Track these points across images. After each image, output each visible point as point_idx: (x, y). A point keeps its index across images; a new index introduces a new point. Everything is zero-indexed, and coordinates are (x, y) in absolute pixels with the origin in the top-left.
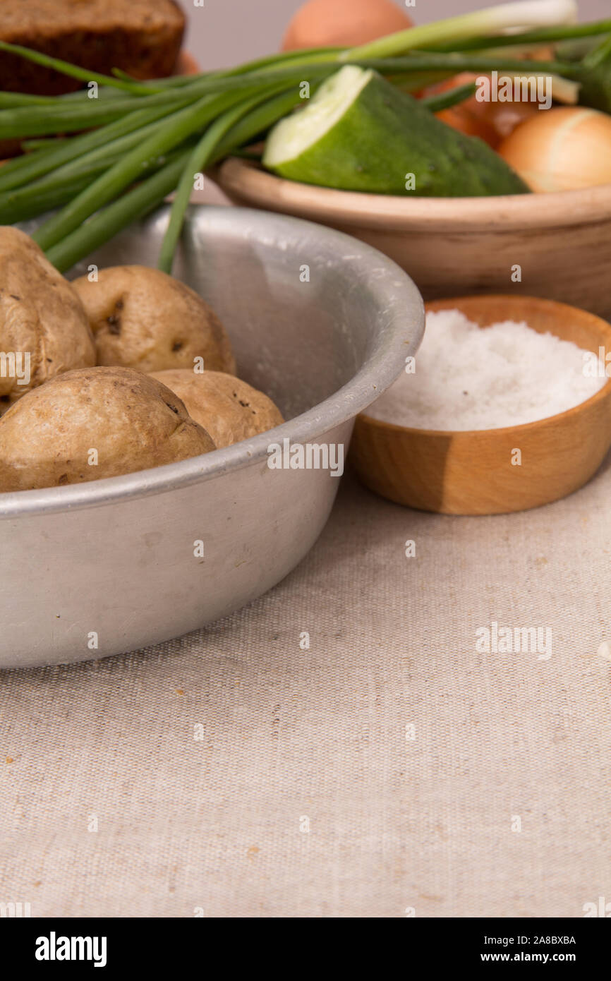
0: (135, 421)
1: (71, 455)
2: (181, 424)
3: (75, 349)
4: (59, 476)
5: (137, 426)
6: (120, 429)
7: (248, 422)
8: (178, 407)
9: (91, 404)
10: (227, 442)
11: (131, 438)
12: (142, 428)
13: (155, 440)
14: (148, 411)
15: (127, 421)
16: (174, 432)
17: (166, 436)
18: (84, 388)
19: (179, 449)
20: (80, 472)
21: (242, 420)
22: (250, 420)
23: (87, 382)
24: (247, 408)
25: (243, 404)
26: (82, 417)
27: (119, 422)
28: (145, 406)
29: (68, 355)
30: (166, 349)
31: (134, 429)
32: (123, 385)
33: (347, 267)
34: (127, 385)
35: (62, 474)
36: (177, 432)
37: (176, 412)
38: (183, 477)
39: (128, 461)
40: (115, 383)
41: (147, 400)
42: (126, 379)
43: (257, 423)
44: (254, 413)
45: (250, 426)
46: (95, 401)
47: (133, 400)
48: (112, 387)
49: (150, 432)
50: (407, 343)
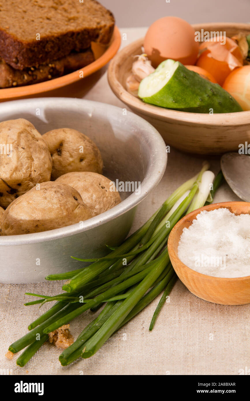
0: (62, 206)
1: (39, 219)
2: (78, 205)
3: (44, 166)
4: (35, 225)
5: (62, 208)
6: (56, 209)
7: (104, 195)
8: (78, 197)
9: (46, 200)
10: (96, 204)
11: (60, 212)
12: (64, 208)
13: (69, 213)
14: (66, 202)
15: (59, 206)
16: (75, 209)
17: (73, 211)
18: (44, 194)
19: (77, 215)
20: (42, 224)
21: (102, 195)
22: (105, 195)
23: (46, 191)
24: (104, 189)
25: (103, 188)
26: (44, 204)
27: (56, 206)
28: (66, 200)
29: (42, 169)
30: (77, 161)
31: (62, 209)
32: (58, 192)
33: (142, 133)
34: (59, 192)
35: (36, 225)
36: (76, 209)
37: (77, 200)
39: (59, 220)
40: (55, 191)
41: (66, 198)
42: (59, 190)
43: (107, 195)
44: (106, 191)
45: (105, 197)
46: (48, 199)
47: (61, 198)
48: (54, 193)
49: (67, 210)
50: (159, 172)
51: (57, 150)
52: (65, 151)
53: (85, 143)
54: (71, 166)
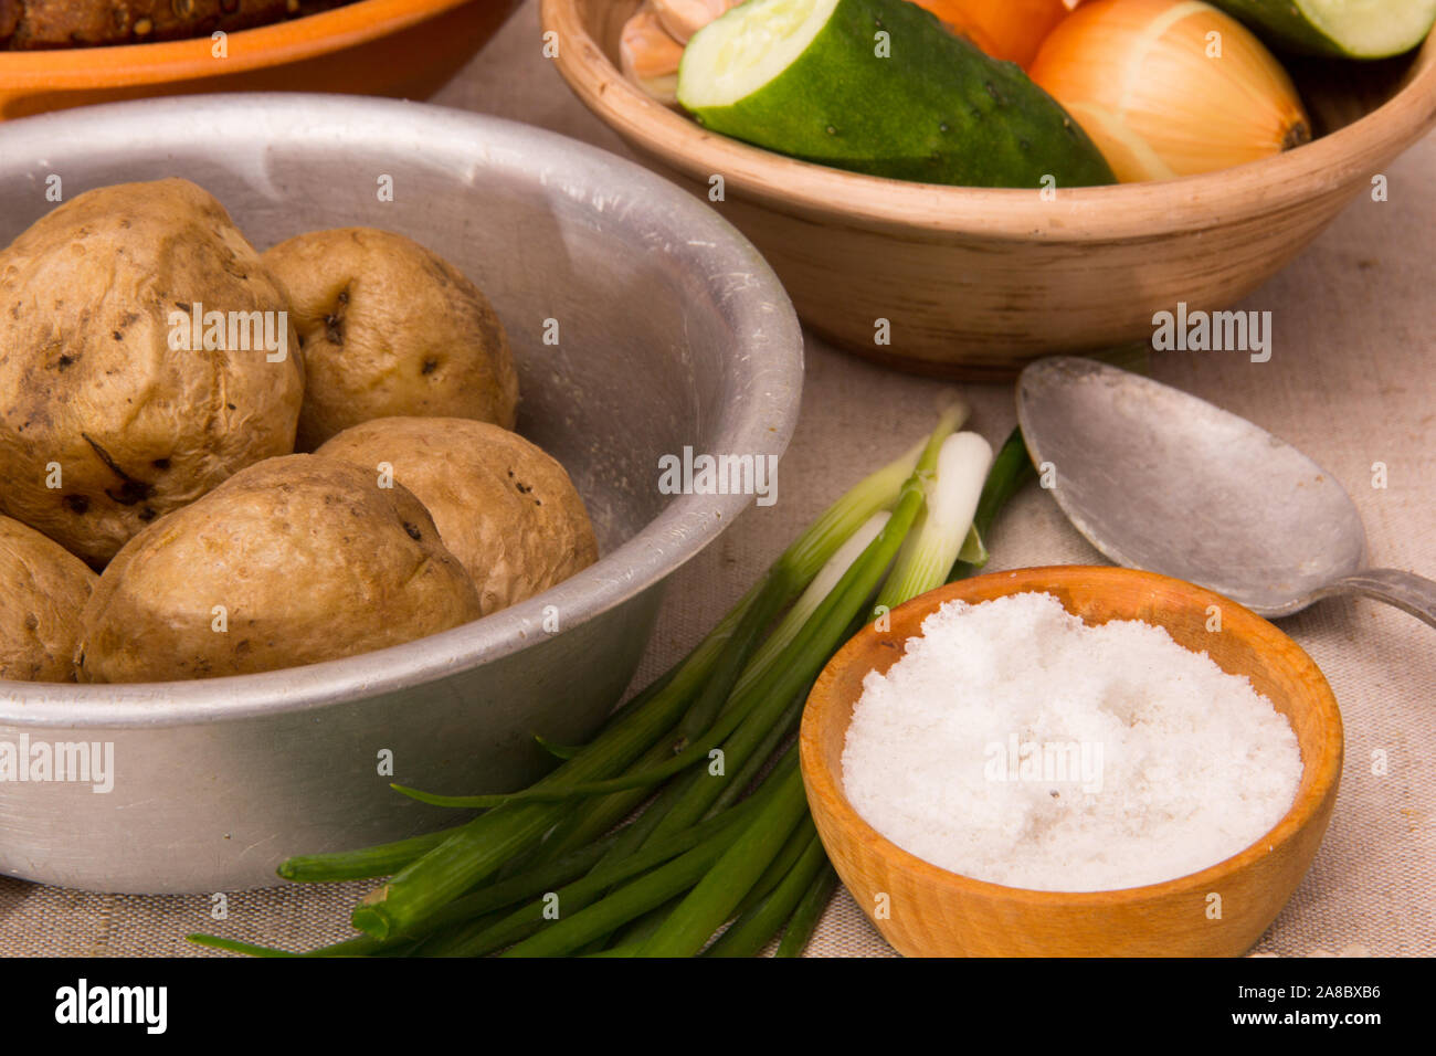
0: (355, 562)
1: (255, 613)
2: (424, 561)
4: (236, 643)
5: (357, 570)
6: (330, 576)
7: (528, 522)
8: (421, 527)
9: (288, 535)
10: (495, 558)
11: (348, 589)
12: (364, 573)
13: (383, 591)
14: (374, 545)
15: (343, 563)
16: (412, 576)
17: (401, 584)
18: (280, 507)
19: (419, 604)
20: (268, 638)
21: (519, 519)
22: (532, 519)
23: (285, 495)
24: (527, 495)
25: (522, 489)
26: (275, 555)
27: (329, 564)
28: (371, 537)
29: (261, 398)
30: (411, 370)
31: (353, 575)
32: (339, 500)
34: (345, 500)
35: (240, 640)
36: (417, 576)
37: (417, 537)
38: (421, 672)
39: (340, 624)
40: (328, 498)
41: (375, 527)
42: (343, 491)
43: (542, 522)
44: (538, 503)
45: (531, 529)
46: (295, 529)
47: (352, 527)
48: (322, 506)
49: (376, 580)
50: (773, 430)
51: (326, 318)
52: (361, 325)
53: (448, 296)
54: (385, 390)
